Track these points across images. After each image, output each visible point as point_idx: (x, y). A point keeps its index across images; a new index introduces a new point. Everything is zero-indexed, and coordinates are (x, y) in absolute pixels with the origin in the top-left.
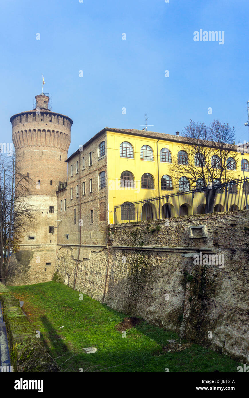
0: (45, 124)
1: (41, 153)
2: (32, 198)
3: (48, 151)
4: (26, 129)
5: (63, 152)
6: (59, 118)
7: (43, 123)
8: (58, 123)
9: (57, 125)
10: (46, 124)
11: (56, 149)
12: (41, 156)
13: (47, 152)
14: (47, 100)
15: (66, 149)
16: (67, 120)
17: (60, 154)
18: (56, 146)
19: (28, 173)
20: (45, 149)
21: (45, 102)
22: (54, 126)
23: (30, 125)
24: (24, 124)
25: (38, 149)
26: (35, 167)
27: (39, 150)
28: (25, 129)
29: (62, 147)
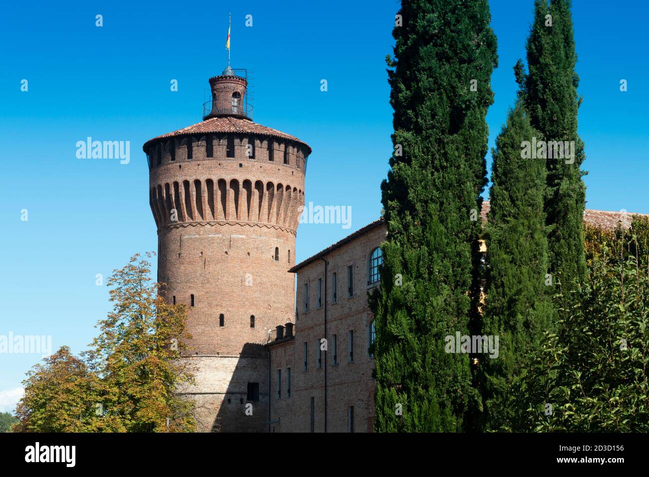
0: (236, 165)
1: (227, 243)
2: (202, 362)
3: (244, 237)
4: (188, 178)
5: (284, 236)
6: (275, 147)
7: (233, 163)
8: (271, 158)
9: (268, 165)
10: (241, 165)
11: (265, 229)
12: (226, 250)
13: (242, 239)
14: (240, 89)
15: (292, 227)
16: (296, 150)
17: (274, 243)
18: (266, 223)
19: (192, 296)
20: (238, 232)
21: (236, 95)
22: (262, 169)
23: (196, 168)
24: (181, 164)
25: (219, 233)
26: (211, 280)
27: (220, 235)
28: (184, 178)
29: (281, 224)
